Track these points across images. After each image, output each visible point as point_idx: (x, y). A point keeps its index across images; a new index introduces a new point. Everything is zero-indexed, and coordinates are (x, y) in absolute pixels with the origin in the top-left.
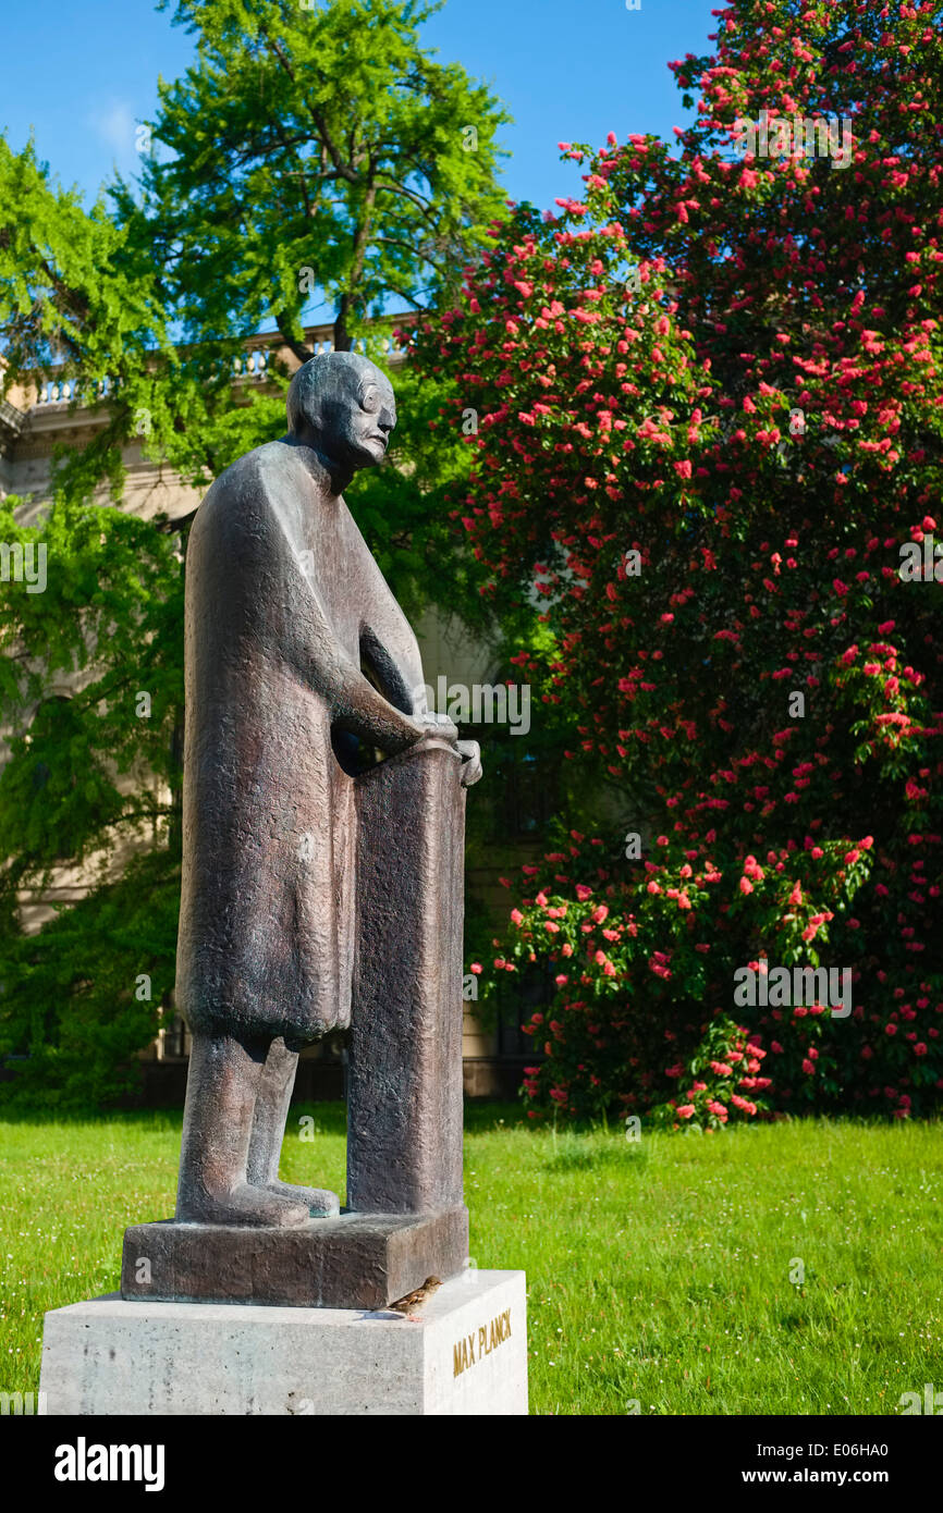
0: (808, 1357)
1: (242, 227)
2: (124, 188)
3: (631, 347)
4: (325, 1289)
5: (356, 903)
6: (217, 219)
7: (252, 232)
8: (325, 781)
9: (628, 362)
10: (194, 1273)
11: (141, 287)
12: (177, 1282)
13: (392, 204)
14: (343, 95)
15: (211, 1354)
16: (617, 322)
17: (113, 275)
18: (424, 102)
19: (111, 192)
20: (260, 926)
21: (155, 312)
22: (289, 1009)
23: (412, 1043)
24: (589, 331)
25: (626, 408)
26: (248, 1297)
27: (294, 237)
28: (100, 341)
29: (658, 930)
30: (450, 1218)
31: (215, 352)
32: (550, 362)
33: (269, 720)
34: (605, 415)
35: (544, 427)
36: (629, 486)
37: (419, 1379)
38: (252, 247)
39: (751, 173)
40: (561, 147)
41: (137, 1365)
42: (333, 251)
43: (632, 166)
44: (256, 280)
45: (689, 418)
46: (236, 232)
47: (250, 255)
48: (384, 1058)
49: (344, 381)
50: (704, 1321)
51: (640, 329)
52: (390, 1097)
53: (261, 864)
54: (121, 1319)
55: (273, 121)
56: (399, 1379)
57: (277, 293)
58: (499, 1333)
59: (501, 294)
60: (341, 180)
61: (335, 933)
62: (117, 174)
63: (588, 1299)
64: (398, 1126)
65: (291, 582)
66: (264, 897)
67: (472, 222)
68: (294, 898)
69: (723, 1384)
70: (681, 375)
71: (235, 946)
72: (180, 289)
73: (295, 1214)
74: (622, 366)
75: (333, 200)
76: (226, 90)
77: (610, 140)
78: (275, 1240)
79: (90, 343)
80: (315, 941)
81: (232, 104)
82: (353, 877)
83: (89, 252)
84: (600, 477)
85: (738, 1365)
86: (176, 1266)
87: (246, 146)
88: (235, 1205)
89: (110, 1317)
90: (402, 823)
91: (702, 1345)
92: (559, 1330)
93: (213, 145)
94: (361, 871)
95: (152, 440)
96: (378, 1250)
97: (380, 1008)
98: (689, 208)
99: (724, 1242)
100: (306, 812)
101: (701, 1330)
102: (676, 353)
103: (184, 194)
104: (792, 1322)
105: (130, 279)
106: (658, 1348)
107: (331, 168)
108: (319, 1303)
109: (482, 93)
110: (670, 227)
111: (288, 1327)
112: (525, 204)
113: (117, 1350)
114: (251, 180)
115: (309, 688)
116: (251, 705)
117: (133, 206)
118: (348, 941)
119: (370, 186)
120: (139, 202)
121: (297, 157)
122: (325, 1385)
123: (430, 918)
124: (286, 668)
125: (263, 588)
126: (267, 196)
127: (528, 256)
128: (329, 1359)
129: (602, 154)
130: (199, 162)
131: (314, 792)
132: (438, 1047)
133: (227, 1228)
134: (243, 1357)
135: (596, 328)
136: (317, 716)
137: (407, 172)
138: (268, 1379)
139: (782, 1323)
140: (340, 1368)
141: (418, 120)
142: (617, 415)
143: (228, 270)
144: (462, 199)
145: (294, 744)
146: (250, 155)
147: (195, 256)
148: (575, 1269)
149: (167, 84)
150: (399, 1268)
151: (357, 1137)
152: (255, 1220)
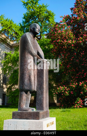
2: (21, 23)
3: (67, 34)
4: (33, 118)
5: (37, 78)
6: (29, 25)
10: (19, 116)
11: (22, 32)
13: (45, 24)
14: (40, 14)
15: (21, 124)
16: (66, 32)
17: (20, 31)
18: (48, 14)
19: (19, 24)
20: (26, 80)
22: (29, 88)
23: (43, 92)
24: (63, 33)
28: (18, 37)
29: (71, 89)
30: (47, 111)
32: (60, 36)
33: (27, 59)
35: (59, 42)
36: (67, 47)
39: (78, 18)
41: (13, 126)
43: (67, 18)
45: (73, 41)
48: (40, 94)
49: (35, 26)
51: (68, 32)
52: (41, 98)
53: (26, 73)
54: (12, 121)
55: (34, 17)
56: (41, 127)
58: (52, 123)
59: (55, 31)
60: (40, 22)
61: (34, 81)
64: (41, 101)
65: (29, 45)
66: (27, 77)
67: (52, 25)
68: (30, 77)
70: (72, 37)
71: (24, 82)
73: (30, 110)
74: (66, 36)
78: (28, 113)
80: (32, 81)
81: (30, 15)
83: (17, 29)
84: (65, 47)
88: (24, 109)
93: (28, 19)
97: (39, 89)
98: (72, 21)
99: (78, 118)
101: (76, 126)
102: (71, 34)
103: (26, 24)
109: (53, 13)
110: (71, 23)
111: (29, 122)
112: (57, 22)
113: (11, 124)
114: (32, 22)
115: (31, 55)
116: (25, 57)
117: (21, 25)
118: (36, 82)
119: (43, 22)
121: (36, 20)
123: (45, 80)
124: (29, 53)
125: (26, 45)
127: (57, 26)
129: (64, 17)
132: (46, 93)
134: (24, 125)
136: (32, 58)
137: (46, 20)
138: (27, 127)
139: (84, 126)
140: (34, 126)
142: (66, 41)
144: (51, 22)
146: (32, 20)
147: (27, 29)
148: (63, 120)
149: (24, 14)
150: (41, 116)
151: (37, 102)
152: (26, 111)
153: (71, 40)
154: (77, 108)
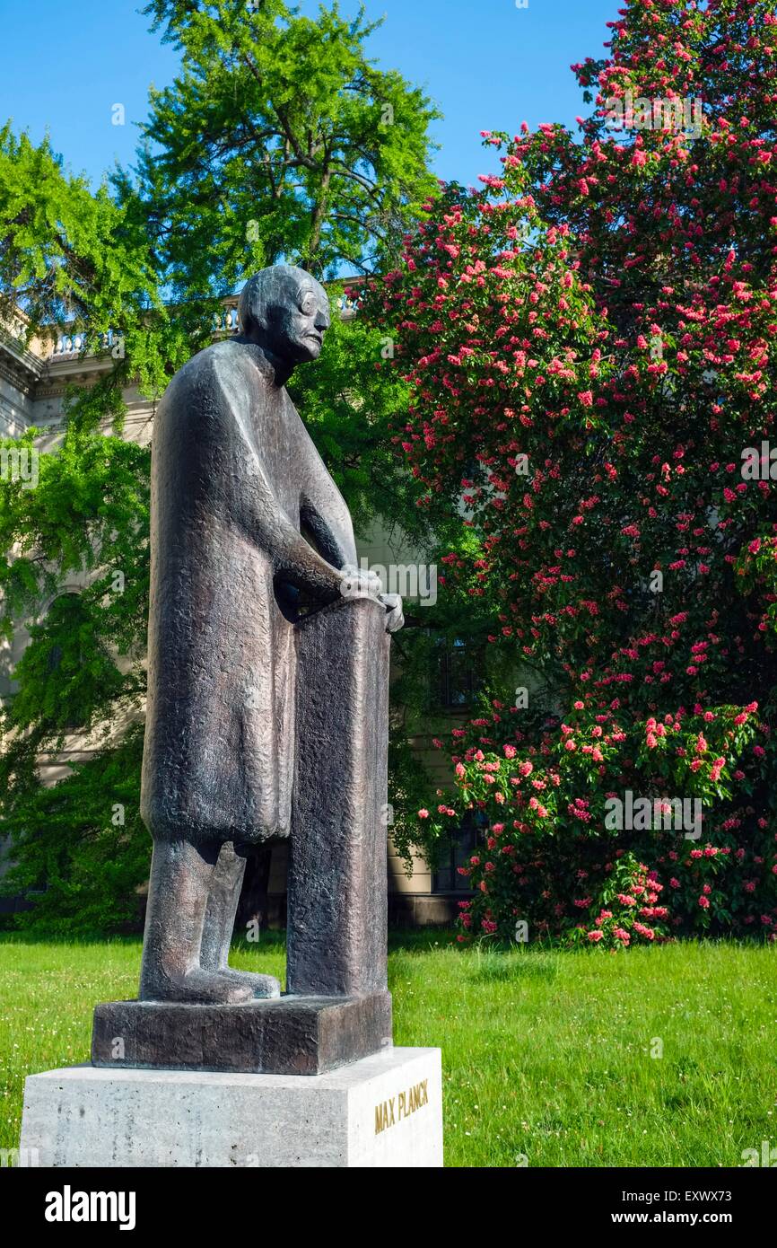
0: (688, 1131)
1: (220, 207)
2: (123, 176)
3: (541, 298)
4: (265, 1057)
5: (295, 729)
6: (200, 200)
7: (227, 210)
8: (267, 624)
9: (539, 311)
10: (153, 1043)
11: (138, 256)
12: (139, 1051)
13: (343, 186)
14: (301, 97)
15: (166, 1112)
16: (530, 278)
17: (114, 246)
18: (368, 102)
19: (113, 180)
20: (211, 746)
21: (148, 276)
22: (235, 817)
23: (342, 849)
24: (506, 284)
25: (537, 350)
26: (199, 1064)
27: (262, 215)
28: (104, 300)
30: (374, 1001)
31: (198, 310)
32: (475, 312)
33: (220, 571)
34: (520, 354)
35: (469, 366)
36: (540, 415)
37: (344, 1134)
38: (229, 222)
39: (642, 153)
40: (483, 134)
41: (103, 1122)
42: (295, 225)
43: (542, 149)
44: (232, 249)
45: (591, 356)
46: (215, 210)
47: (227, 229)
48: (318, 862)
49: (286, 289)
50: (599, 1101)
51: (548, 283)
52: (324, 895)
53: (212, 693)
54: (90, 1081)
55: (244, 120)
56: (327, 1134)
57: (249, 260)
58: (417, 1099)
59: (434, 258)
60: (302, 168)
61: (276, 753)
62: (118, 166)
63: (501, 1083)
64: (331, 920)
65: (239, 455)
66: (215, 721)
67: (409, 200)
68: (240, 720)
69: (614, 1152)
71: (189, 763)
72: (170, 259)
73: (240, 993)
74: (534, 314)
75: (295, 184)
76: (206, 95)
77: (524, 128)
78: (222, 1015)
79: (96, 302)
80: (259, 760)
81: (212, 106)
82: (293, 708)
83: (95, 227)
84: (516, 408)
85: (628, 1137)
86: (138, 1037)
87: (222, 140)
88: (190, 986)
89: (81, 1080)
90: (334, 661)
91: (598, 1120)
92: (476, 1107)
93: (196, 140)
94: (300, 704)
95: (147, 381)
96: (310, 1023)
97: (315, 820)
98: (589, 183)
99: (619, 1037)
100: (251, 649)
101: (597, 1108)
102: (579, 302)
103: (173, 180)
104: (675, 1103)
105: (129, 249)
106: (560, 1122)
107: (293, 157)
108: (260, 1069)
109: (417, 94)
110: (574, 199)
111: (232, 1089)
112: (454, 183)
113: (86, 1109)
114: (226, 168)
115: (254, 545)
116: (204, 558)
117: (131, 190)
118: (288, 761)
119: (325, 172)
120: (136, 187)
121: (265, 149)
122: (263, 1139)
123: (358, 743)
124: (234, 527)
125: (216, 460)
126: (241, 180)
127: (455, 223)
128: (267, 1116)
129: (516, 140)
130: (185, 154)
131: (258, 631)
132: (365, 853)
133: (182, 1005)
134: (193, 1115)
135: (511, 282)
136: (261, 568)
137: (355, 159)
138: (214, 1133)
139: (667, 1104)
140: (275, 1124)
141: (363, 117)
142: (530, 355)
143: (209, 241)
144: (400, 181)
145: (241, 591)
146: (227, 147)
147: (180, 231)
148: (492, 1058)
149: (159, 90)
150: (328, 1039)
151: (295, 929)
152: (206, 999)
153: (572, 354)
154: (609, 944)
